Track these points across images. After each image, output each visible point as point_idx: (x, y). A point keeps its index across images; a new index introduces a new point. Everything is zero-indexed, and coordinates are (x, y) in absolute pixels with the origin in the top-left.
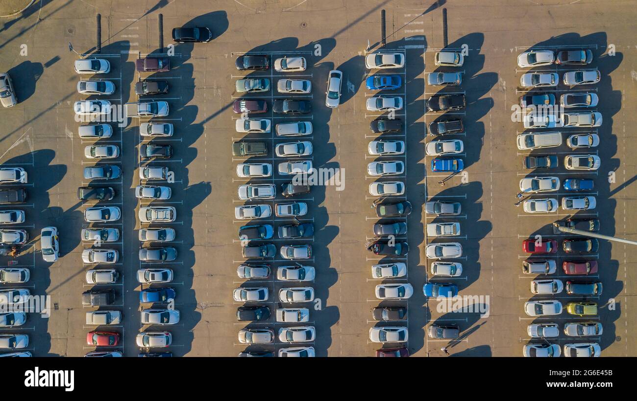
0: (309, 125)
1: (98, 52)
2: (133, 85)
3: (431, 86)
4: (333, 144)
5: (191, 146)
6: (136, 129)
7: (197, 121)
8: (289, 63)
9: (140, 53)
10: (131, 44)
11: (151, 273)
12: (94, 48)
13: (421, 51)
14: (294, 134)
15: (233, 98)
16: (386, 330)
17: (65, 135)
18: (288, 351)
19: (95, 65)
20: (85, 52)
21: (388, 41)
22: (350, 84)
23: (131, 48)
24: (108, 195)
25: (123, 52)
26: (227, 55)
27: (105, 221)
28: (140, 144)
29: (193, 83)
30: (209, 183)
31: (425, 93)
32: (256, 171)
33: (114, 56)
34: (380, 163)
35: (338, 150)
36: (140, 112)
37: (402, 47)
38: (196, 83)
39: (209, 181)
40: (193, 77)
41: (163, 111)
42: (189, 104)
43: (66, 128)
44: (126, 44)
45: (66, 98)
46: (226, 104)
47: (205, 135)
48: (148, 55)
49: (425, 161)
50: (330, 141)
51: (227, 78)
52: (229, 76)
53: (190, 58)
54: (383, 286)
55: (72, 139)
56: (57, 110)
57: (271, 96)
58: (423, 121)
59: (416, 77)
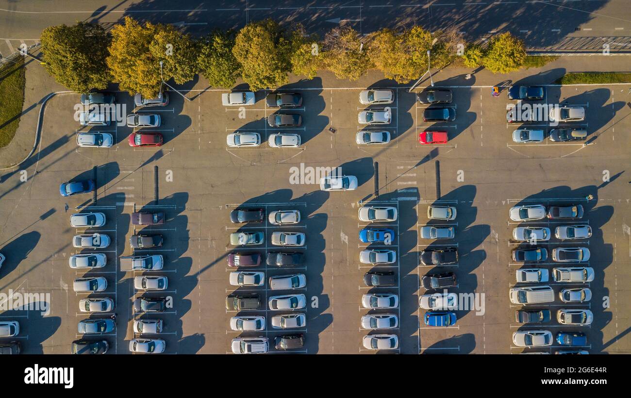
0: (302, 278)
1: (94, 204)
2: (129, 237)
3: (424, 236)
4: (326, 295)
5: (185, 298)
6: (131, 281)
7: (191, 273)
8: (284, 217)
9: (135, 205)
10: (126, 196)
12: (90, 200)
13: (414, 203)
15: (227, 249)
17: (60, 287)
19: (91, 220)
20: (80, 205)
21: (380, 193)
22: (344, 235)
23: (126, 200)
24: (103, 348)
25: (118, 204)
26: (221, 207)
28: (134, 296)
29: (188, 235)
30: (202, 335)
31: (418, 245)
32: (249, 325)
33: (108, 207)
34: (373, 316)
35: (332, 301)
36: (134, 268)
37: (395, 199)
38: (191, 234)
39: (202, 333)
40: (187, 229)
41: (157, 266)
42: (183, 256)
43: (61, 280)
44: (122, 196)
45: (61, 250)
46: (220, 256)
47: (199, 287)
48: (144, 207)
49: (418, 313)
50: (324, 292)
51: (221, 229)
52: (223, 228)
53: (185, 209)
55: (67, 291)
56: (52, 262)
57: (265, 247)
58: (416, 273)
59: (409, 228)
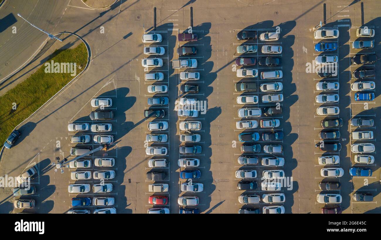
0: (281, 72)
1: (155, 30)
2: (175, 49)
3: (354, 49)
4: (294, 84)
5: (209, 86)
6: (178, 76)
7: (213, 71)
8: (270, 36)
9: (179, 30)
10: (174, 25)
11: (187, 161)
12: (152, 28)
13: (348, 28)
14: (272, 78)
15: (234, 57)
16: (329, 196)
17: (135, 79)
18: (269, 208)
19: (155, 37)
20: (147, 30)
21: (327, 23)
22: (305, 48)
23: (174, 27)
24: (162, 114)
25: (169, 30)
26: (231, 31)
27: (160, 130)
28: (179, 85)
29: (211, 48)
30: (220, 108)
31: (350, 54)
32: (249, 100)
33: (163, 32)
34: (325, 95)
35: (298, 87)
36: (182, 65)
37: (336, 26)
38: (213, 48)
39: (220, 106)
40: (210, 45)
41: (195, 65)
42: (208, 60)
43: (136, 75)
44: (171, 25)
45: (136, 57)
46: (230, 61)
47: (217, 79)
48: (184, 31)
49: (350, 94)
50: (293, 82)
51: (231, 45)
52: (232, 44)
53: (209, 33)
54: (326, 169)
55: (139, 81)
56: (130, 64)
57: (257, 55)
58: (349, 70)
59: (344, 44)
